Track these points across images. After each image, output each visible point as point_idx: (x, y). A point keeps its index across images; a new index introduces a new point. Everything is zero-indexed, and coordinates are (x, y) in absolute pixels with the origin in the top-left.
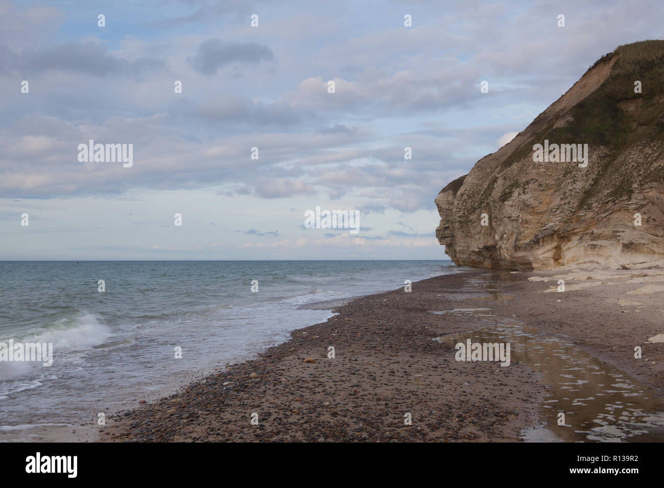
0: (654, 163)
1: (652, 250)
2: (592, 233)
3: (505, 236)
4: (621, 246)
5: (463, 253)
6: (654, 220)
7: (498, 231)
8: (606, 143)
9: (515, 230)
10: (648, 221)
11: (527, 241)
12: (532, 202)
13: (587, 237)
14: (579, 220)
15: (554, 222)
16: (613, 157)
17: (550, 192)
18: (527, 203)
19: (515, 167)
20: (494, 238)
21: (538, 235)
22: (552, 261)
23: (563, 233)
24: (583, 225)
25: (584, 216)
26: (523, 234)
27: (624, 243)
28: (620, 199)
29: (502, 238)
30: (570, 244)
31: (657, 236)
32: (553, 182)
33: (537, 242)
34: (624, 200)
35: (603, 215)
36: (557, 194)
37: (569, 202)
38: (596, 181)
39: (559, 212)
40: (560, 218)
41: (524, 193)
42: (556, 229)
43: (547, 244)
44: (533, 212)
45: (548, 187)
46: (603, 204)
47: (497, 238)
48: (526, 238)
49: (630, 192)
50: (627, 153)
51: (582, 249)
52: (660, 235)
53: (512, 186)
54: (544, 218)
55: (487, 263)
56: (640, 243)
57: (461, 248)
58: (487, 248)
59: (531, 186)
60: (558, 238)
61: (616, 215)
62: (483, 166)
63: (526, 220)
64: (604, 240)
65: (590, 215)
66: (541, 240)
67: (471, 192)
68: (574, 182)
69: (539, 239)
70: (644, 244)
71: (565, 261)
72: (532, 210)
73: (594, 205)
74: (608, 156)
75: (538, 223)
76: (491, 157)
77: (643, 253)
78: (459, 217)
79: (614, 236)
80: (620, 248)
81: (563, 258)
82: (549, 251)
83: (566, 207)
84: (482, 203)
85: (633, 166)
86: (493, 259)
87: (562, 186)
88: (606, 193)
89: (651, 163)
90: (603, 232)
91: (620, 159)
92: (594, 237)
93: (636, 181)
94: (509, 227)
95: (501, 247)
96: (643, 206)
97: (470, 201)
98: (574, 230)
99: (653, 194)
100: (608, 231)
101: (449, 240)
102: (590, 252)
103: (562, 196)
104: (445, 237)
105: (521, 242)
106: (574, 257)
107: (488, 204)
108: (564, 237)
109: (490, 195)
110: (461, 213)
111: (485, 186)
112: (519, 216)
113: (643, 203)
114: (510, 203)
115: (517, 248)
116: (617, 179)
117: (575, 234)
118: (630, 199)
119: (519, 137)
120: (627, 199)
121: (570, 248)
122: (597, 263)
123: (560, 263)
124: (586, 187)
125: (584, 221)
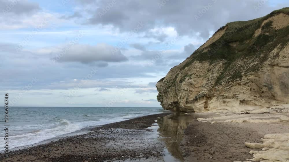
0: (251, 63)
1: (255, 104)
2: (223, 95)
3: (182, 97)
4: (239, 102)
5: (166, 105)
6: (254, 89)
7: (179, 95)
8: (225, 58)
9: (186, 95)
10: (251, 90)
11: (192, 99)
12: (194, 82)
13: (221, 97)
14: (216, 90)
15: (204, 91)
16: (230, 63)
17: (201, 78)
18: (191, 83)
19: (186, 69)
20: (177, 98)
21: (197, 97)
22: (203, 108)
23: (208, 96)
24: (218, 92)
25: (218, 88)
26: (190, 96)
27: (240, 100)
28: (236, 80)
29: (180, 98)
30: (212, 101)
31: (256, 97)
32: (203, 74)
33: (196, 100)
34: (238, 80)
35: (228, 88)
36: (205, 79)
37: (211, 82)
38: (222, 73)
39: (206, 86)
40: (206, 89)
41: (190, 79)
42: (205, 94)
43: (201, 101)
44: (194, 87)
45: (201, 76)
46: (227, 83)
47: (178, 98)
48: (191, 98)
49: (241, 77)
50: (236, 61)
51: (218, 104)
52: (258, 96)
53: (185, 76)
54: (199, 89)
55: (175, 109)
56: (248, 100)
57: (165, 103)
58: (174, 103)
59: (193, 76)
60: (206, 98)
61: (234, 88)
62: (173, 70)
63: (191, 90)
64: (229, 99)
65: (221, 88)
66: (198, 99)
67: (168, 80)
68: (213, 73)
69: (197, 99)
70: (250, 101)
71: (210, 109)
72: (193, 86)
73: (222, 83)
74: (227, 63)
75: (196, 92)
76: (176, 67)
77: (250, 105)
78: (164, 90)
79: (235, 97)
80: (238, 102)
81: (208, 107)
82: (202, 104)
83: (209, 84)
84: (172, 84)
85: (239, 66)
86: (177, 107)
87: (207, 76)
88: (227, 78)
89: (250, 64)
90: (228, 95)
91: (233, 64)
92: (224, 97)
93: (243, 72)
94: (184, 93)
95: (180, 102)
96: (247, 83)
97: (168, 84)
98: (213, 94)
99: (252, 77)
100: (231, 95)
101: (161, 100)
102: (223, 104)
103: (207, 80)
104: (160, 99)
105: (189, 100)
106: (214, 107)
107: (175, 84)
109: (176, 80)
110: (164, 89)
111: (174, 78)
112: (188, 89)
113: (247, 81)
114: (184, 83)
115: (187, 102)
116: (233, 72)
117: (214, 96)
118: (241, 79)
119: (187, 59)
120: (240, 80)
121: (212, 102)
122: (227, 110)
123: (207, 109)
124: (218, 76)
125: (218, 90)
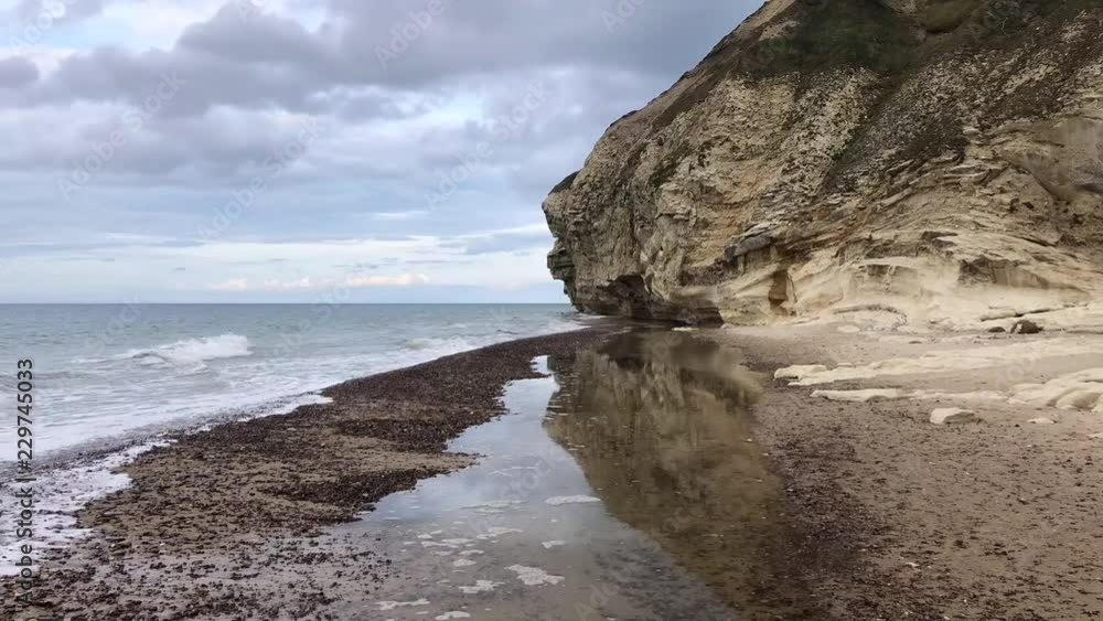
1: (1039, 279)
2: (870, 240)
3: (661, 253)
4: (957, 269)
5: (586, 292)
6: (1029, 206)
7: (645, 246)
8: (870, 64)
9: (682, 241)
10: (1012, 210)
11: (710, 262)
12: (721, 185)
13: (859, 249)
14: (828, 213)
15: (772, 223)
16: (893, 87)
17: (755, 162)
18: (706, 184)
19: (681, 120)
20: (639, 260)
21: (734, 248)
22: (765, 307)
23: (791, 243)
24: (839, 224)
25: (838, 205)
26: (699, 249)
27: (964, 261)
28: (935, 160)
29: (653, 258)
30: (809, 267)
31: (1044, 244)
32: (761, 142)
33: (731, 264)
34: (946, 162)
35: (887, 202)
36: (773, 163)
37: (802, 179)
38: (857, 133)
39: (779, 198)
40: (782, 212)
41: (701, 164)
42: (776, 233)
43: (755, 268)
44: (720, 203)
45: (753, 153)
46: (882, 178)
47: (644, 258)
48: (704, 256)
49: (960, 145)
50: (924, 74)
51: (844, 281)
52: (1051, 241)
53: (676, 154)
54: (746, 215)
55: (625, 308)
56: (1005, 261)
57: (584, 284)
58: (625, 280)
59: (716, 150)
60: (779, 254)
61: (919, 201)
62: (619, 133)
63: (704, 221)
64: (900, 255)
65: (853, 203)
66: (741, 260)
67: (597, 179)
68: (812, 136)
69: (735, 258)
70: (1016, 264)
71: (799, 305)
72: (717, 199)
73: (861, 181)
74: (878, 87)
75: (729, 226)
76: (634, 118)
77: (1015, 285)
78: (577, 224)
79: (931, 242)
80: (953, 273)
81: (791, 298)
82: (758, 283)
83: (796, 187)
84: (615, 193)
86: (636, 301)
87: (783, 147)
88: (885, 156)
89: (1003, 81)
90: (896, 236)
91: (909, 87)
92: (874, 249)
93: (969, 120)
94: (670, 235)
95: (652, 275)
96: (994, 174)
97: (595, 194)
98: (816, 236)
99: (1019, 145)
100: (909, 235)
101: (566, 271)
102: (868, 282)
103: (785, 166)
104: (560, 268)
105: (695, 265)
106: (822, 296)
107: (628, 194)
108: (794, 251)
109: (632, 175)
110: (579, 218)
111: (623, 164)
112: (689, 213)
113: (993, 167)
114: (672, 186)
115: (685, 278)
116: (908, 126)
117: (821, 245)
118: (961, 158)
119: (685, 81)
120: (954, 160)
121: (811, 275)
122: (889, 310)
123: (784, 310)
124: (837, 147)
125: (840, 216)
